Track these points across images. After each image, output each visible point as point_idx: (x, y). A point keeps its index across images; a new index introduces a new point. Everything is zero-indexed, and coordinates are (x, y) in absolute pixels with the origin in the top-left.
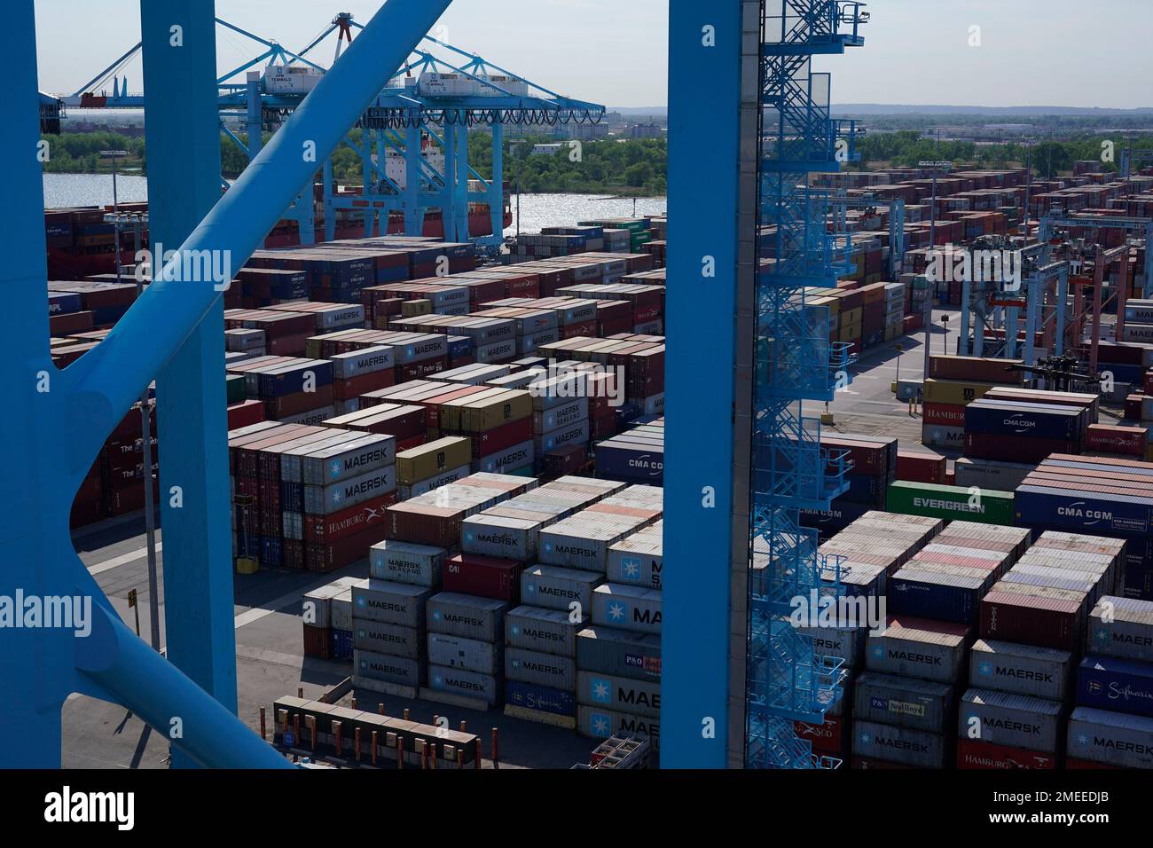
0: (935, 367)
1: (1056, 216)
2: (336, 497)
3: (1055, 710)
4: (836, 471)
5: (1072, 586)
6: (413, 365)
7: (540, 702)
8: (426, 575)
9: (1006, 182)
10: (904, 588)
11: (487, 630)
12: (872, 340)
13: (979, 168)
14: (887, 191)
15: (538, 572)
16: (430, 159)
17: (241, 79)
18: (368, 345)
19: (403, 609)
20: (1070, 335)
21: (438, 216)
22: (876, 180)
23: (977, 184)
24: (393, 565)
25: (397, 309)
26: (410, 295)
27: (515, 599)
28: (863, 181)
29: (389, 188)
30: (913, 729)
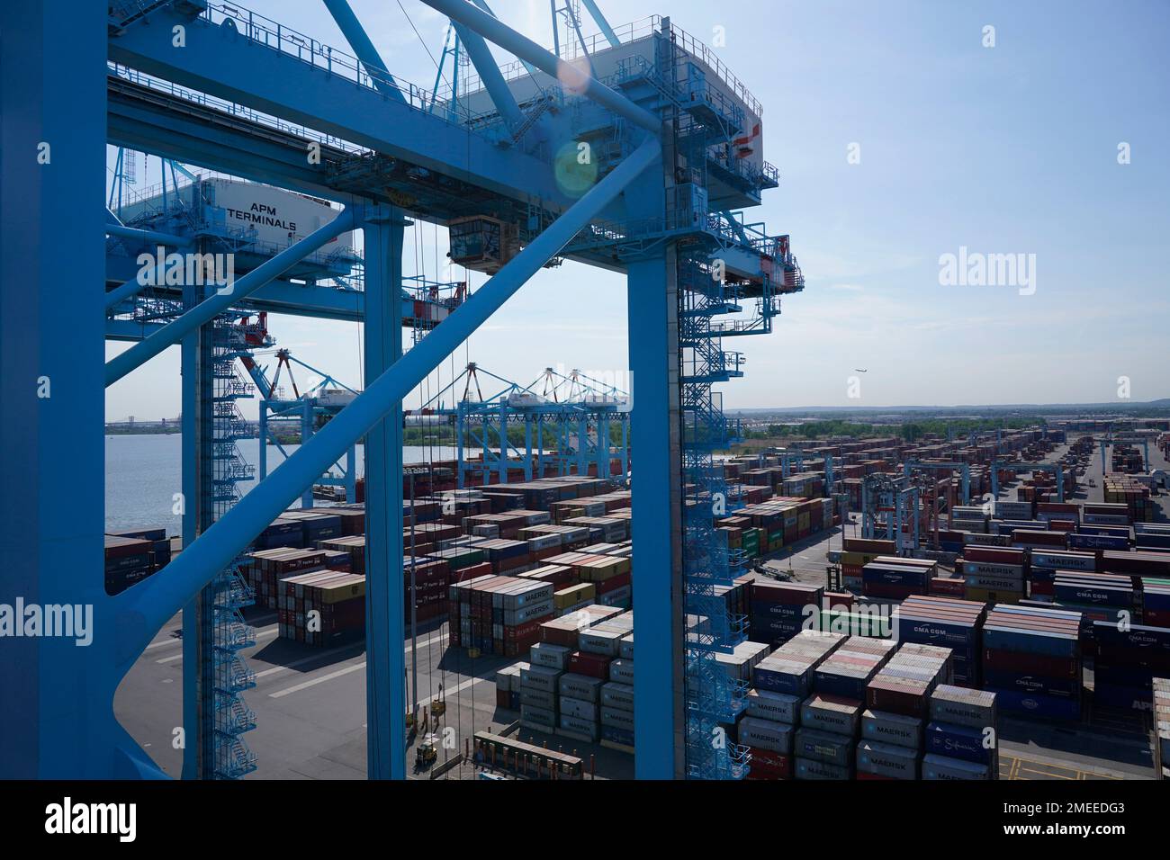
0: (848, 544)
1: (912, 463)
2: (521, 616)
3: (914, 756)
4: (738, 628)
5: (921, 677)
6: (572, 544)
7: (620, 739)
8: (560, 663)
9: (888, 444)
10: (822, 677)
11: (591, 696)
12: (816, 528)
13: (874, 438)
14: (825, 450)
15: (619, 663)
16: (591, 438)
17: (497, 400)
18: (549, 533)
19: (547, 682)
20: (923, 525)
21: (595, 465)
22: (820, 445)
23: (873, 446)
24: (543, 657)
25: (567, 514)
26: (575, 507)
27: (607, 679)
28: (813, 445)
29: (571, 452)
30: (831, 764)
